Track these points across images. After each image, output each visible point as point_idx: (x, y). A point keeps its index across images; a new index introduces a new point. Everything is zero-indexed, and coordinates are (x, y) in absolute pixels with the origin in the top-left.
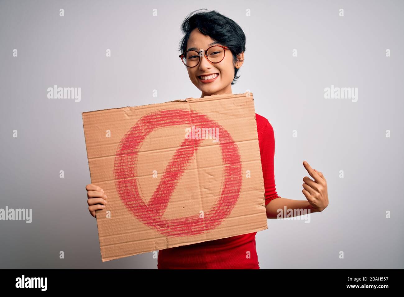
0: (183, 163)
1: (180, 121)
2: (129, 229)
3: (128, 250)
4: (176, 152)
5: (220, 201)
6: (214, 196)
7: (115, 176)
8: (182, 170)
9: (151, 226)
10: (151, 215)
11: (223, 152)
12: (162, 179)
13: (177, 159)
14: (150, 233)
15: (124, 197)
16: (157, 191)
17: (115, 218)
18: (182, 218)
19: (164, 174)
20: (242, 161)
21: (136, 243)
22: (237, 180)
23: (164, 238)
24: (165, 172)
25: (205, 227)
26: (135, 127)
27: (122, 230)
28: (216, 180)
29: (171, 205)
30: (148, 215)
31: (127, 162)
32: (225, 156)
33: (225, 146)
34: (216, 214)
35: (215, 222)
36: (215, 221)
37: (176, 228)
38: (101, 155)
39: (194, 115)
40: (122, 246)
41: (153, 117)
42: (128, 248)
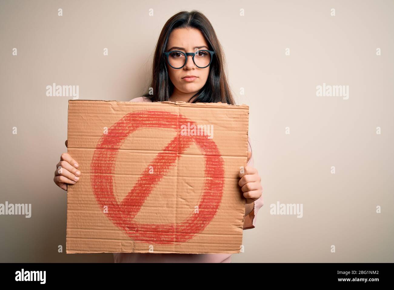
0: (162, 168)
1: (167, 124)
2: (98, 226)
3: (93, 246)
4: (157, 156)
5: (195, 214)
6: (190, 208)
7: (92, 169)
8: (161, 175)
9: (120, 226)
10: (122, 216)
11: (207, 164)
12: (139, 181)
14: (118, 233)
15: (97, 193)
16: (132, 193)
17: (85, 212)
18: (153, 225)
20: (225, 176)
21: (102, 242)
22: (217, 196)
23: (132, 242)
24: (143, 175)
25: (175, 239)
26: (120, 123)
27: (91, 225)
28: (194, 192)
29: (144, 209)
30: (119, 216)
31: (106, 157)
32: (208, 169)
33: (210, 158)
34: (189, 228)
35: (186, 235)
37: (145, 234)
38: (81, 145)
39: (182, 120)
40: (88, 241)
41: (140, 116)
42: (94, 244)
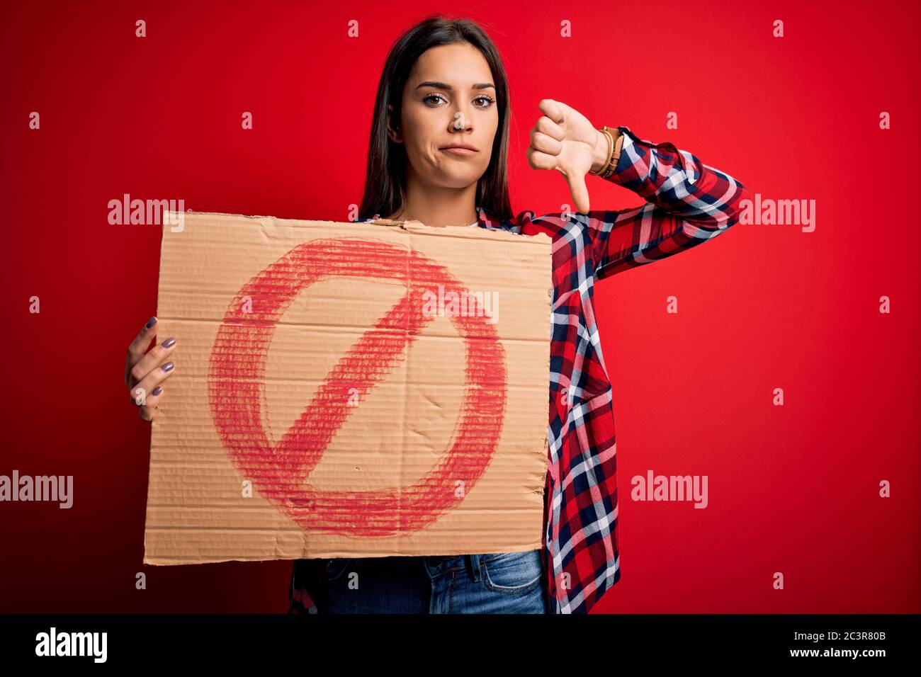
0: (374, 365)
1: (384, 270)
2: (222, 499)
3: (210, 547)
4: (362, 338)
5: (445, 466)
6: (434, 452)
7: (213, 368)
8: (369, 380)
9: (275, 498)
10: (279, 474)
11: (470, 357)
12: (319, 393)
13: (361, 353)
14: (270, 515)
15: (223, 421)
16: (304, 421)
17: (193, 466)
18: (349, 493)
19: (326, 383)
20: (508, 382)
21: (232, 536)
22: (491, 424)
23: (300, 533)
24: (329, 380)
25: (398, 523)
26: (280, 266)
27: (205, 498)
28: (444, 417)
29: (329, 457)
30: (272, 473)
31: (246, 341)
32: (473, 366)
33: (477, 344)
34: (430, 496)
35: (423, 514)
36: (425, 511)
37: (332, 514)
38: (190, 312)
39: (417, 263)
40: (199, 535)
41: (324, 250)
42: (211, 542)
